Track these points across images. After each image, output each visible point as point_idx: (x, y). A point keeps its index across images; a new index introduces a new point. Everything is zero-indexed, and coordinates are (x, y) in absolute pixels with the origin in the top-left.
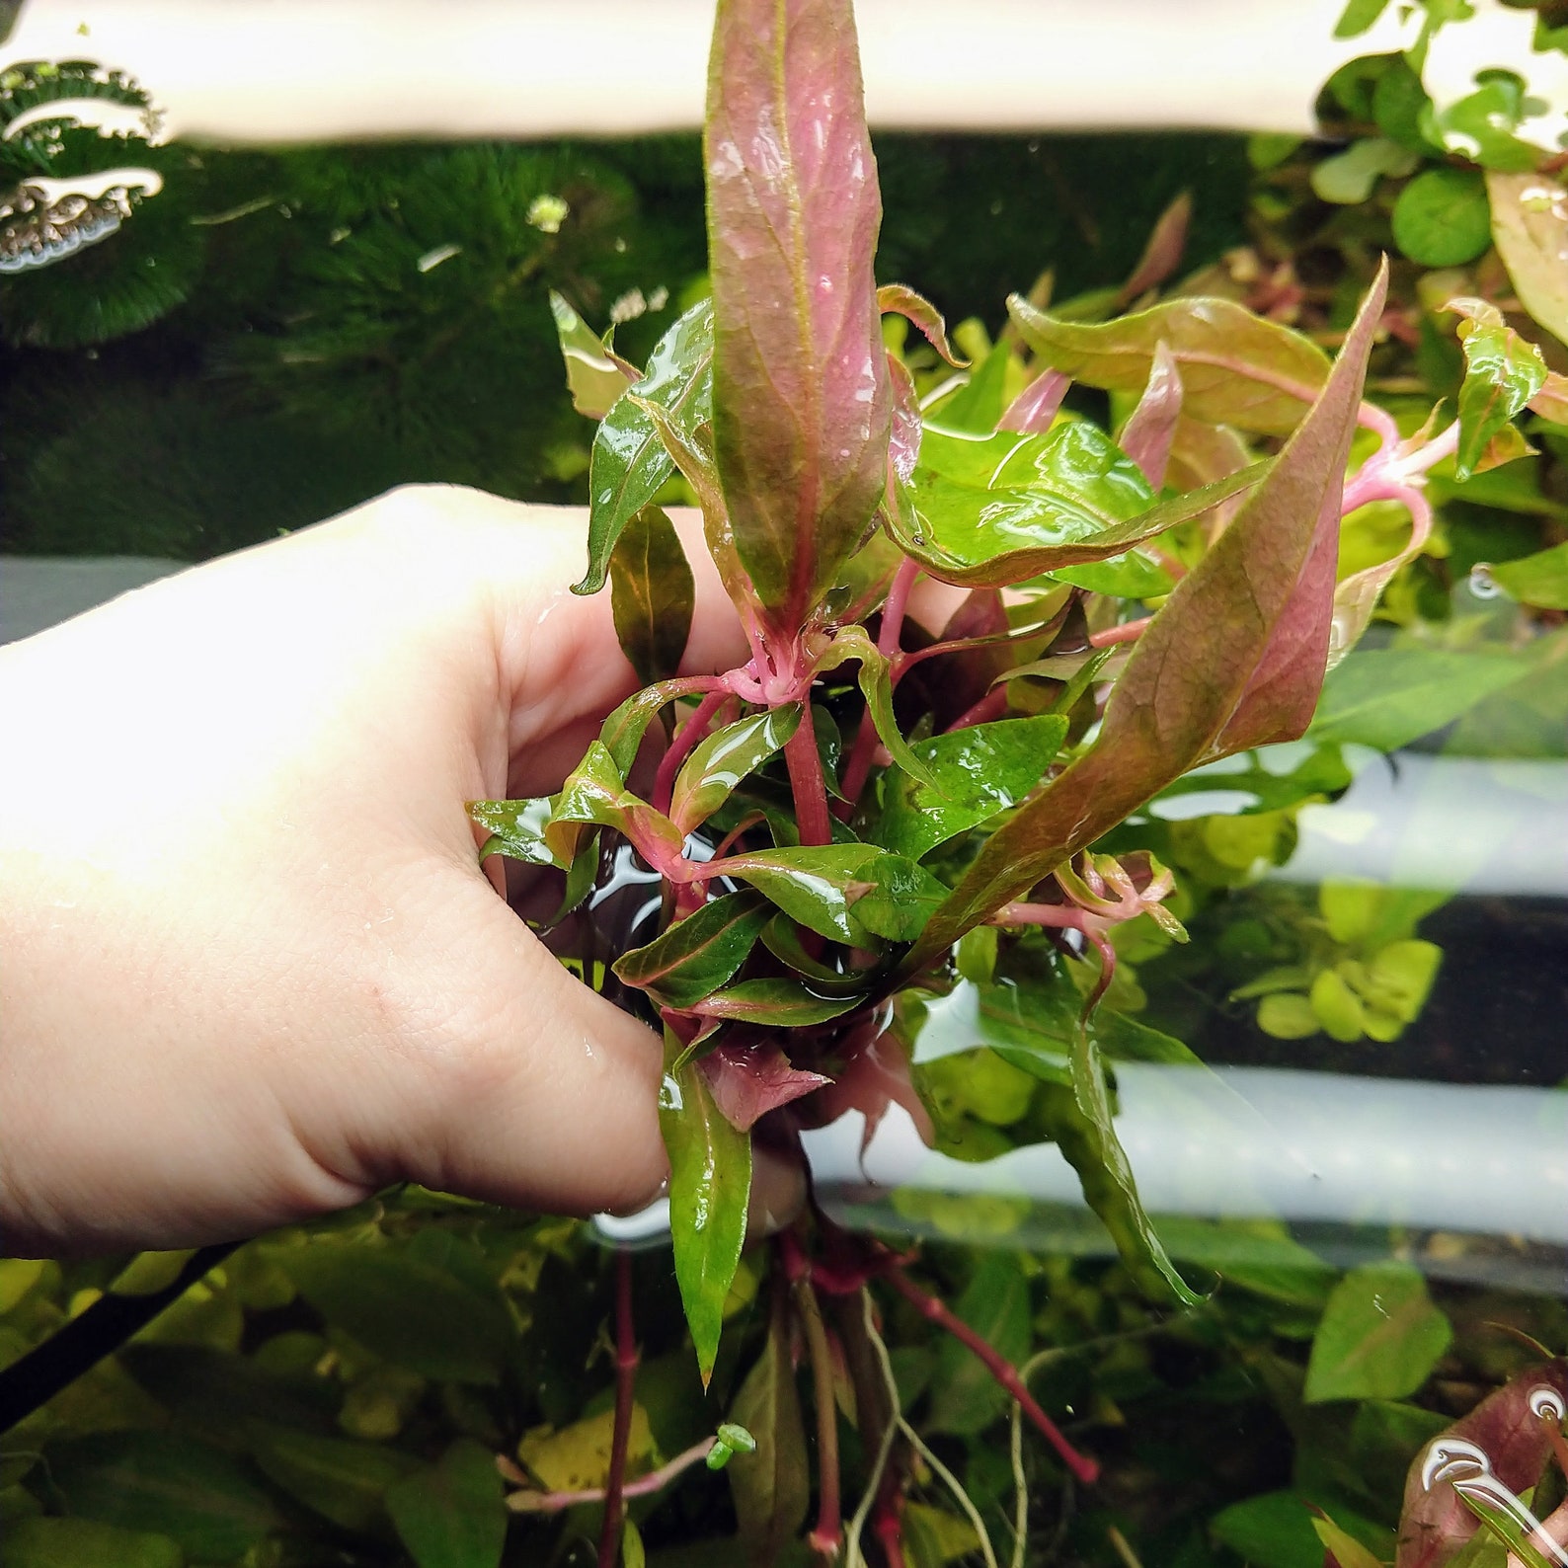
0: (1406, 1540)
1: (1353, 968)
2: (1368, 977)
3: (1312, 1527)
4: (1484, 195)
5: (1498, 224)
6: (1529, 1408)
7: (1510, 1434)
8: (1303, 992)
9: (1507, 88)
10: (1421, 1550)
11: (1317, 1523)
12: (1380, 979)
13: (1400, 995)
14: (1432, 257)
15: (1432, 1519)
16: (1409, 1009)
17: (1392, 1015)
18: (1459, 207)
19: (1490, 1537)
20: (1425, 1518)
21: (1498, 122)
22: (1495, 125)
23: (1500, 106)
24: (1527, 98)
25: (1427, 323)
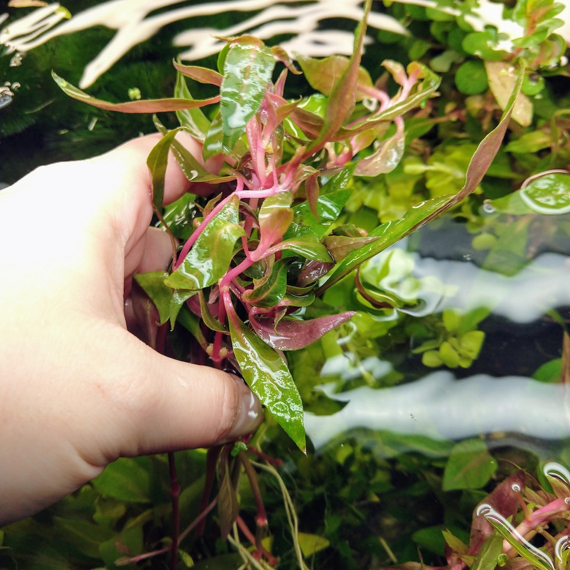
0: (473, 536)
1: (453, 340)
2: (460, 344)
3: (442, 534)
4: (485, 70)
5: (490, 81)
6: (511, 488)
7: (506, 498)
8: (437, 349)
9: (492, 31)
10: (477, 539)
11: (444, 532)
12: (464, 345)
13: (471, 351)
14: (469, 91)
15: (480, 528)
16: (474, 355)
17: (467, 358)
18: (477, 74)
19: (497, 533)
20: (479, 528)
21: (489, 43)
22: (489, 45)
23: (490, 38)
24: (500, 34)
25: (469, 115)
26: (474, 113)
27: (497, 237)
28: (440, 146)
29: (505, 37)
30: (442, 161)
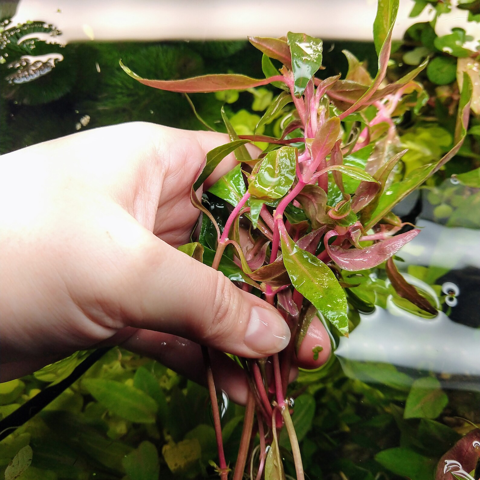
5: (458, 73)
9: (460, 33)
14: (438, 82)
18: (447, 68)
21: (458, 43)
22: (457, 44)
23: (459, 39)
24: (466, 36)
25: (438, 101)
26: (443, 100)
27: (455, 208)
28: (412, 128)
29: (471, 39)
30: (413, 141)
